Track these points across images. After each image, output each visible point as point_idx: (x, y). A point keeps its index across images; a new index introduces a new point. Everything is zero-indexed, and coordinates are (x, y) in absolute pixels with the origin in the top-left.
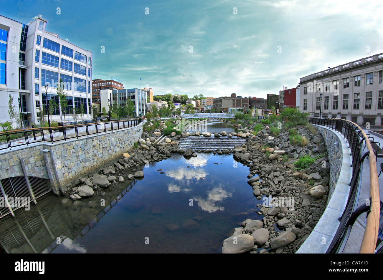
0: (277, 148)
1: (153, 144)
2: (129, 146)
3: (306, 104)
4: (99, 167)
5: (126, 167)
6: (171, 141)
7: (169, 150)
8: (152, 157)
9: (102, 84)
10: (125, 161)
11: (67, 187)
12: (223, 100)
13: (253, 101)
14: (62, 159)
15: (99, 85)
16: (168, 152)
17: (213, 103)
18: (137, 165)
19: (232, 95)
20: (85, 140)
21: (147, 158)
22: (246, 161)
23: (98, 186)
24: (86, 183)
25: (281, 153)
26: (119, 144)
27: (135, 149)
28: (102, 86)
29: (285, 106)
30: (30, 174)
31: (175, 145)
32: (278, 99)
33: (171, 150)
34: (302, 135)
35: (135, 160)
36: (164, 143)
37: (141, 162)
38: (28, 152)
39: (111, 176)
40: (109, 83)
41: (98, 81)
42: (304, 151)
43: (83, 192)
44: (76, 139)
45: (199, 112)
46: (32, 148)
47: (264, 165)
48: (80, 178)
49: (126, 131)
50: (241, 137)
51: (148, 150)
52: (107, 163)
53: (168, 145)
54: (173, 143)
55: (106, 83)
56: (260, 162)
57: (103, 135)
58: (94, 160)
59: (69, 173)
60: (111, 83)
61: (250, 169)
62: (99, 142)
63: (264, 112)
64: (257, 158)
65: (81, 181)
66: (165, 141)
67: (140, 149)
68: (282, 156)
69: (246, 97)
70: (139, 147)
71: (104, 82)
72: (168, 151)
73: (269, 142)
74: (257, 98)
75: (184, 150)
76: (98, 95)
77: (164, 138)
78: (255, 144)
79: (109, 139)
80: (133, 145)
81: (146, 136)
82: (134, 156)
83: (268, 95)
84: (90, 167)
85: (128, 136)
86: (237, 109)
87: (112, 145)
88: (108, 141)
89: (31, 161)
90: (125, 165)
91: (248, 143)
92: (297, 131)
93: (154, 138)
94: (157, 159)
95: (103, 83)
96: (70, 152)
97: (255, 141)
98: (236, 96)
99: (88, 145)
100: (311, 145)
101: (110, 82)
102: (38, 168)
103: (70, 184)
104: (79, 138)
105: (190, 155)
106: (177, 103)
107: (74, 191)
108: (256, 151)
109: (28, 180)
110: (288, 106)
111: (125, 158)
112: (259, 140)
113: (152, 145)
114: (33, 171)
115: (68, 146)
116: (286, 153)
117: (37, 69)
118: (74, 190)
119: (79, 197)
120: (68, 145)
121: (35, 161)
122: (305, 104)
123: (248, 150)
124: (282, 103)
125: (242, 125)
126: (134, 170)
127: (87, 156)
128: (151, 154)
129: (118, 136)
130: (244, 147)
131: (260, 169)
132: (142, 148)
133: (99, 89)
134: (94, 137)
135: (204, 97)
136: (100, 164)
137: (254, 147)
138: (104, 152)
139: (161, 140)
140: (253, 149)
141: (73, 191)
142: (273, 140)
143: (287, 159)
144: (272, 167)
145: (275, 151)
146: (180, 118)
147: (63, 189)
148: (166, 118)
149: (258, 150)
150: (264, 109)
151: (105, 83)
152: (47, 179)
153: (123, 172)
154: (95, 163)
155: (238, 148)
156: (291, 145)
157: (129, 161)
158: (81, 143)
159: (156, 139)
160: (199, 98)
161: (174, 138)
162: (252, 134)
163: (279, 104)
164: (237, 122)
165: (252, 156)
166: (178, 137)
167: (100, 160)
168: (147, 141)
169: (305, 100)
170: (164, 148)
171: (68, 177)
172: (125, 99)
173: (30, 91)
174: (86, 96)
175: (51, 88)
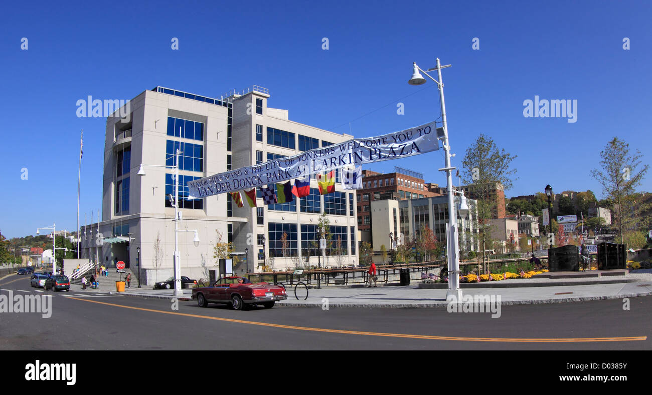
9: (372, 183)
28: (373, 189)
40: (389, 181)
55: (384, 181)
71: (378, 178)
95: (375, 182)
101: (392, 179)
151: (381, 181)
172: (427, 219)
173: (247, 219)
174: (346, 221)
175: (284, 212)
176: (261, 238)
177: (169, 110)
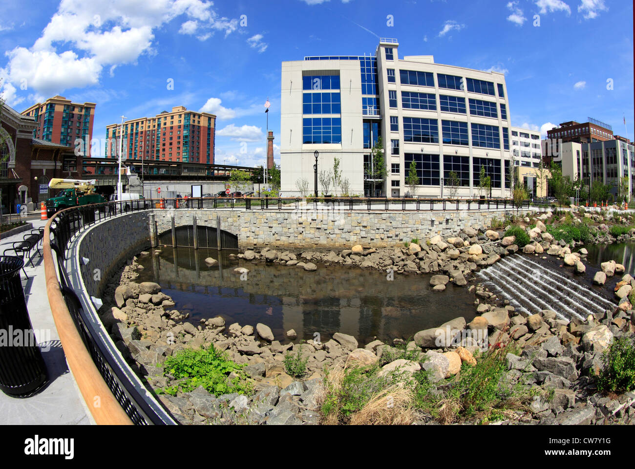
23: (265, 257)
26: (357, 232)
28: (575, 136)
38: (228, 214)
40: (585, 129)
41: (570, 125)
52: (321, 249)
58: (296, 238)
59: (254, 238)
60: (589, 130)
84: (286, 242)
89: (229, 220)
96: (261, 221)
117: (394, 118)
127: (285, 230)
129: (358, 219)
136: (306, 245)
154: (297, 242)
157: (349, 257)
158: (278, 216)
167: (308, 240)
171: (252, 242)
172: (601, 162)
174: (500, 155)
175: (423, 143)
176: (395, 168)
177: (304, 71)
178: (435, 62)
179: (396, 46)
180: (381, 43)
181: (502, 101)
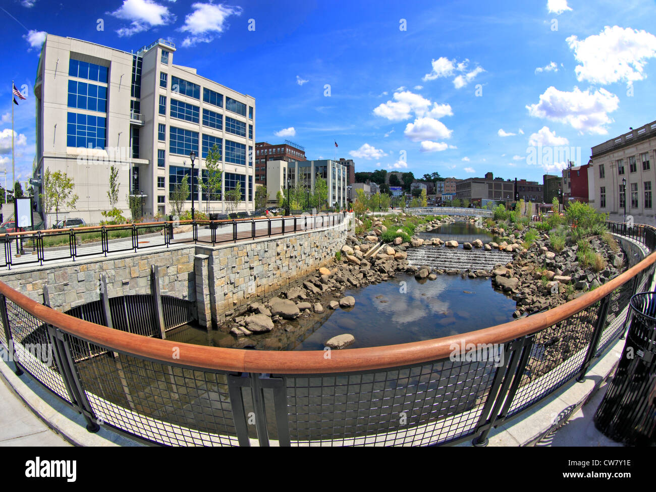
0: (560, 272)
1: (365, 255)
2: (327, 256)
3: (605, 196)
4: (281, 287)
5: (324, 290)
6: (394, 252)
7: (393, 266)
8: (365, 276)
9: (268, 151)
10: (322, 281)
11: (226, 316)
12: (473, 185)
13: (520, 187)
14: (227, 271)
15: (264, 152)
16: (391, 270)
17: (457, 189)
18: (343, 287)
19: (486, 175)
20: (266, 243)
21: (357, 278)
22: (511, 290)
23: (280, 316)
24: (261, 311)
25: (565, 280)
26: (314, 253)
27: (337, 262)
28: (268, 155)
29: (573, 198)
30: (164, 292)
31: (401, 258)
32: (560, 185)
33: (395, 267)
34: (596, 251)
35: (339, 280)
36: (383, 256)
37: (349, 284)
38: (168, 257)
39: (301, 302)
40: (281, 149)
41: (261, 146)
42: (598, 278)
43: (257, 324)
44: (251, 241)
45: (432, 205)
46: (177, 251)
47: (538, 299)
48: (249, 303)
49: (326, 233)
50: (504, 250)
51: (358, 264)
52: (292, 282)
53: (390, 259)
54: (398, 255)
55: (276, 150)
56: (532, 293)
57: (292, 236)
58: (275, 276)
59: (233, 293)
60: (285, 150)
61: (517, 303)
62: (285, 248)
63: (539, 208)
64: (528, 286)
65: (251, 308)
66: (385, 252)
67: (345, 262)
68: (566, 286)
69: (509, 180)
70: (343, 259)
71: (272, 147)
72: (391, 268)
73: (548, 261)
74: (528, 182)
75: (416, 268)
76: (263, 170)
77: (383, 246)
78: (526, 263)
79: (301, 243)
80: (334, 256)
81: (353, 242)
82: (336, 274)
83: (545, 176)
84: (267, 286)
85: (328, 241)
86: (496, 202)
87: (305, 254)
88: (300, 247)
89: (170, 272)
90: (323, 287)
91: (515, 262)
92: (590, 245)
93: (367, 246)
94: (373, 280)
95: (270, 150)
96: (241, 260)
97: (526, 258)
98: (494, 178)
99: (270, 252)
100: (609, 270)
101: (283, 149)
102: (180, 283)
103: (233, 311)
104: (257, 240)
105: (425, 276)
106: (396, 188)
107: (237, 323)
108: (527, 275)
109: (159, 302)
110: (576, 199)
111: (322, 276)
112: (532, 257)
113: (364, 257)
114: (171, 288)
115: (239, 252)
116: (573, 281)
117: (162, 127)
118: (237, 321)
119: (248, 332)
120: (240, 249)
121: (178, 272)
122: (603, 197)
123: (515, 273)
124: (568, 192)
125: (505, 230)
126: (338, 294)
127: (266, 268)
128: (363, 271)
129: (314, 240)
130: (509, 267)
131: (532, 305)
132: (350, 262)
133: (264, 160)
134: (279, 239)
135: (441, 177)
136: (283, 282)
137: (524, 268)
138: (291, 264)
139: (378, 251)
140: (523, 273)
141: (235, 322)
142: (554, 258)
143: (573, 291)
144: (550, 303)
145: (555, 277)
146: (405, 215)
147: (218, 319)
148: (382, 214)
149: (531, 274)
150: (539, 202)
151: (274, 150)
152: (191, 301)
153: (319, 297)
154: (275, 281)
155: (501, 270)
156: (579, 268)
157: (328, 280)
158: (259, 247)
159: (370, 248)
160: (432, 178)
161: (400, 246)
162: (522, 246)
163: (563, 194)
164: (498, 225)
165: (520, 284)
166: (406, 247)
167: (284, 276)
168: (356, 251)
169: (603, 190)
170: (383, 263)
171: (231, 301)
172: (309, 177)
173: (148, 161)
174: (245, 171)
175: (186, 156)
176: (161, 180)
177: (72, 53)
178: (197, 73)
179: (172, 51)
180: (160, 44)
181: (251, 123)
